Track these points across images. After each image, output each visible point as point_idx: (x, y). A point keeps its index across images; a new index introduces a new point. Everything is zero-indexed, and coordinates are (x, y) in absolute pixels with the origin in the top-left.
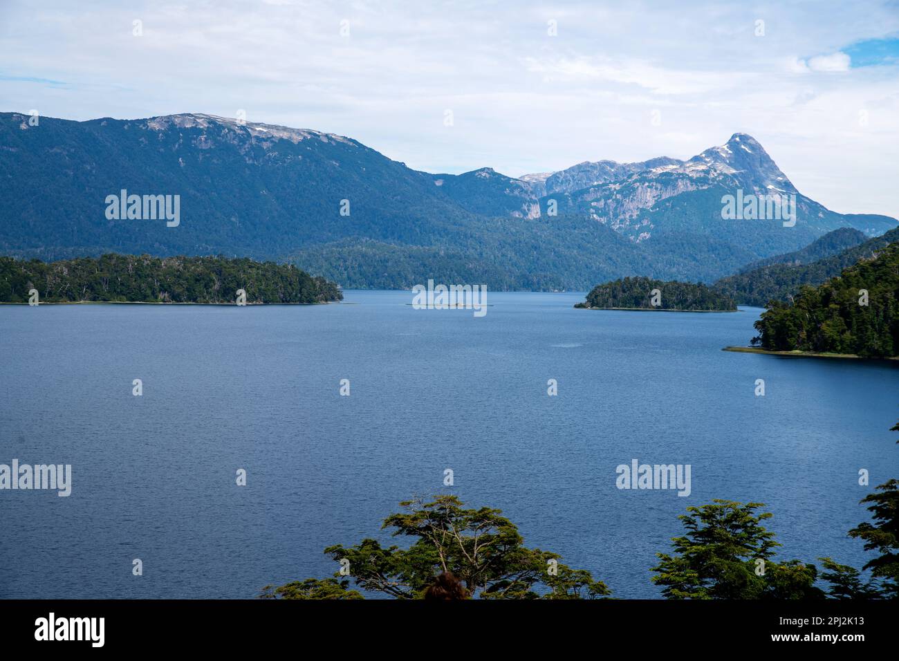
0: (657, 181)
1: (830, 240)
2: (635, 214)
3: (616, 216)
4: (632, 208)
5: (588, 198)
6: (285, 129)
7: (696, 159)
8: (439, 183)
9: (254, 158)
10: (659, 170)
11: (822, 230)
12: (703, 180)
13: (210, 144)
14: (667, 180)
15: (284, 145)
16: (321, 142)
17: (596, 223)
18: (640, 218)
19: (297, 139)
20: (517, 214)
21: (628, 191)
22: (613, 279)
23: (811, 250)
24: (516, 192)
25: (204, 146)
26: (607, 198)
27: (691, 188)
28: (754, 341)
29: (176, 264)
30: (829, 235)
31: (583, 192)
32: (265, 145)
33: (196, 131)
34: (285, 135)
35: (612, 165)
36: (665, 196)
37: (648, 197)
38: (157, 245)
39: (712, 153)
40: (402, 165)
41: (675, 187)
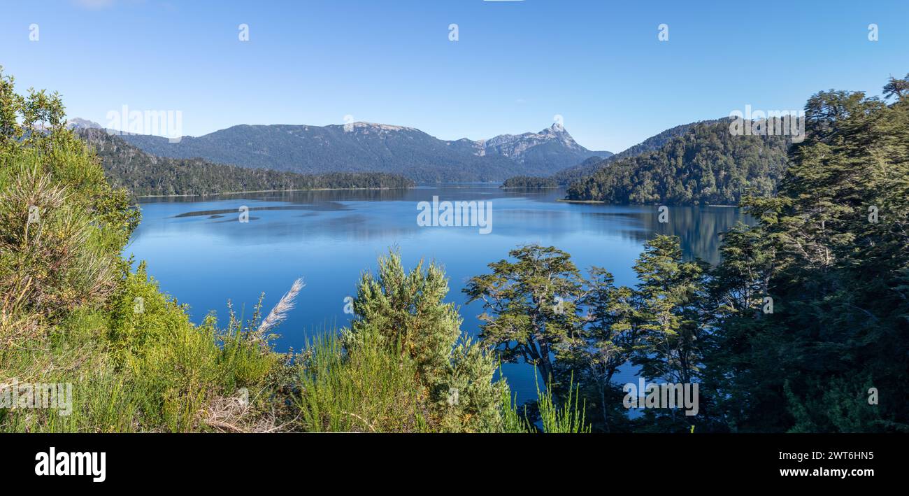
0: (527, 141)
1: (589, 161)
2: (519, 153)
3: (512, 154)
4: (518, 151)
5: (501, 148)
6: (393, 126)
7: (540, 133)
8: (448, 144)
9: (384, 137)
10: (527, 137)
11: (586, 157)
12: (543, 140)
13: (368, 132)
14: (530, 141)
15: (393, 131)
16: (407, 131)
17: (505, 157)
18: (521, 155)
19: (397, 130)
20: (476, 154)
21: (516, 145)
22: (513, 177)
23: (583, 164)
24: (476, 146)
25: (366, 133)
26: (509, 147)
27: (539, 143)
28: (566, 197)
29: (358, 175)
30: (589, 159)
31: (500, 146)
32: (386, 132)
33: (363, 128)
34: (393, 128)
35: (510, 136)
36: (530, 146)
37: (524, 147)
38: (351, 169)
39: (546, 131)
40: (435, 138)
41: (533, 143)
